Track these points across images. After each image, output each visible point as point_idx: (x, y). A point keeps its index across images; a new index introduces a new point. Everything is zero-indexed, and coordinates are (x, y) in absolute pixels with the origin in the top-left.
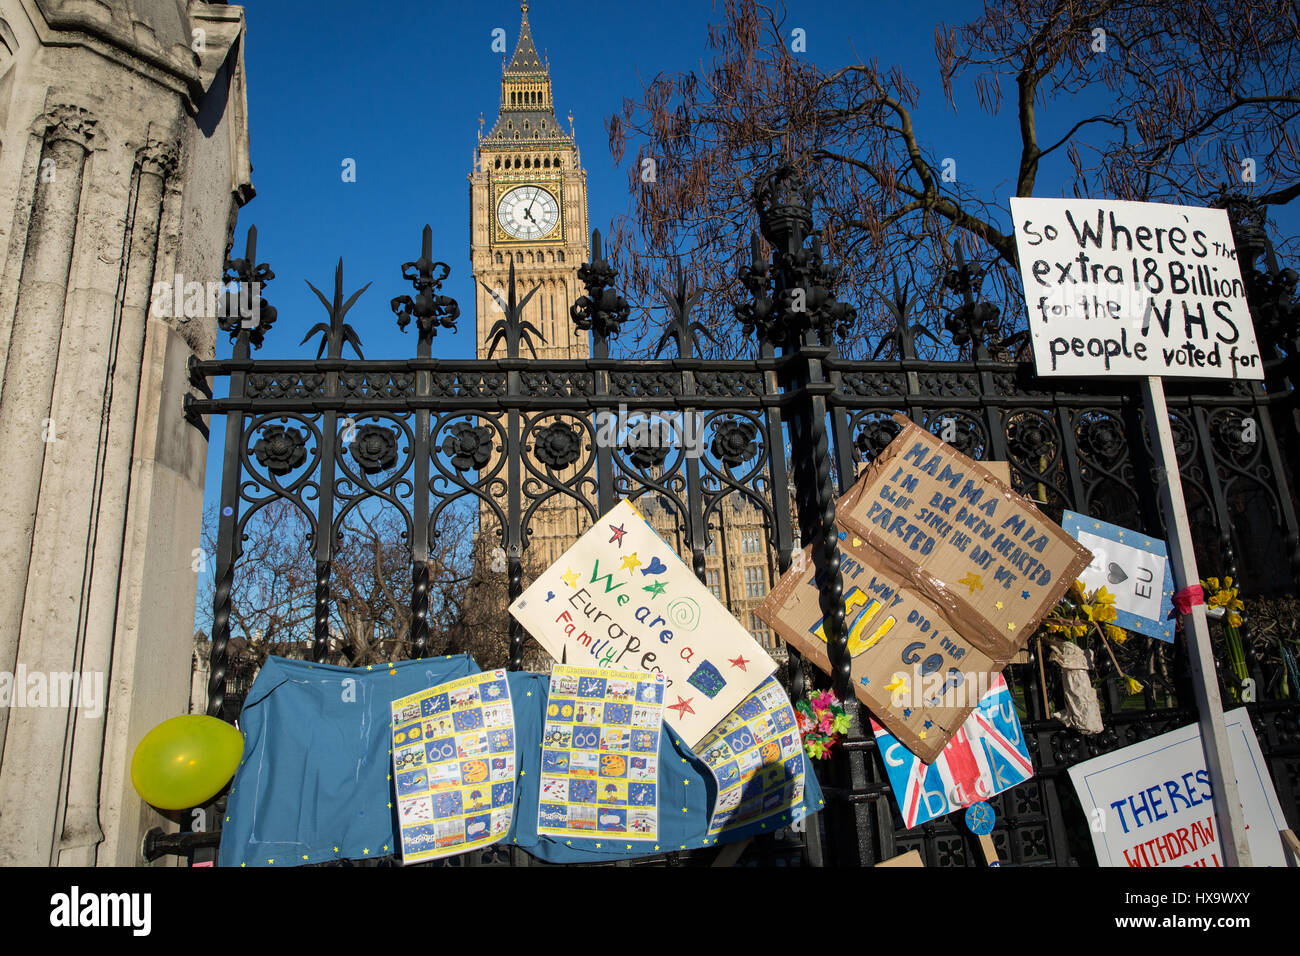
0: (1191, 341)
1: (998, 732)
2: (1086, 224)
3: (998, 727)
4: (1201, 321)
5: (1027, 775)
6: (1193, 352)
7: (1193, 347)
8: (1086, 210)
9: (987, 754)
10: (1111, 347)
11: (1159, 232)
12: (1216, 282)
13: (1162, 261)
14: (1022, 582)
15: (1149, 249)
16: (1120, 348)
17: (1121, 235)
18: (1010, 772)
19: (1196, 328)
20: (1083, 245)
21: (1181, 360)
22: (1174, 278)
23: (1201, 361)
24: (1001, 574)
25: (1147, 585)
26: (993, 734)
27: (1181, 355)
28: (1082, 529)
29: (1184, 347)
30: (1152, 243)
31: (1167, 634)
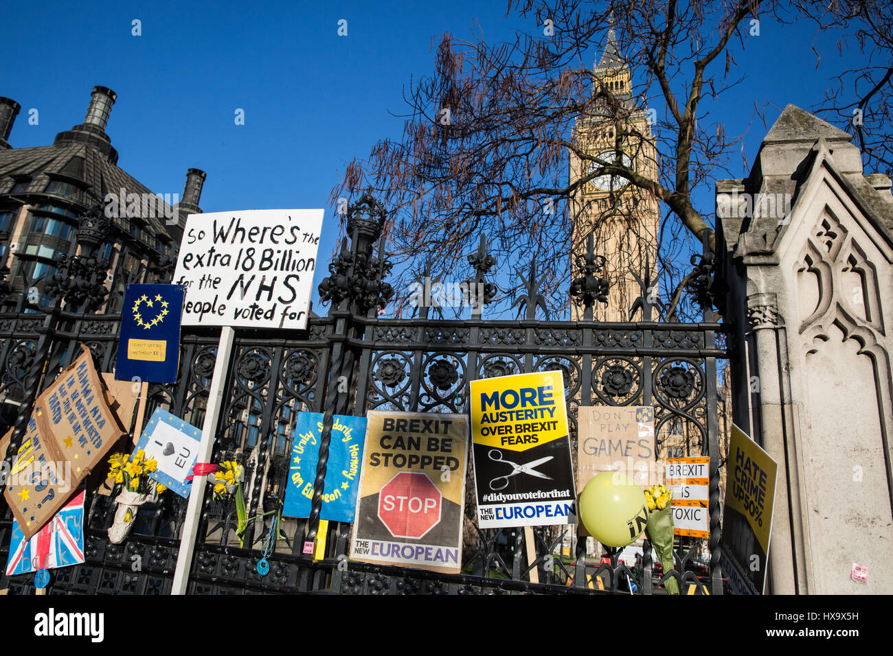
0: (257, 303)
1: (68, 531)
2: (222, 228)
3: (69, 529)
4: (270, 289)
5: (80, 560)
6: (256, 310)
7: (257, 306)
8: (224, 219)
9: (57, 542)
10: (207, 307)
11: (265, 229)
12: (295, 261)
13: (259, 249)
14: (90, 446)
15: (253, 242)
16: (211, 308)
17: (240, 234)
18: (68, 556)
19: (265, 294)
20: (215, 242)
21: (245, 315)
22: (264, 259)
23: (259, 316)
24: (82, 439)
25: (184, 459)
26: (65, 532)
27: (247, 312)
28: (162, 420)
29: (251, 307)
30: (257, 238)
31: (185, 492)
